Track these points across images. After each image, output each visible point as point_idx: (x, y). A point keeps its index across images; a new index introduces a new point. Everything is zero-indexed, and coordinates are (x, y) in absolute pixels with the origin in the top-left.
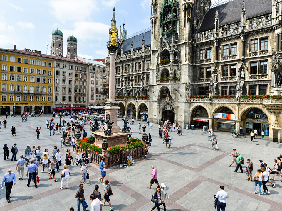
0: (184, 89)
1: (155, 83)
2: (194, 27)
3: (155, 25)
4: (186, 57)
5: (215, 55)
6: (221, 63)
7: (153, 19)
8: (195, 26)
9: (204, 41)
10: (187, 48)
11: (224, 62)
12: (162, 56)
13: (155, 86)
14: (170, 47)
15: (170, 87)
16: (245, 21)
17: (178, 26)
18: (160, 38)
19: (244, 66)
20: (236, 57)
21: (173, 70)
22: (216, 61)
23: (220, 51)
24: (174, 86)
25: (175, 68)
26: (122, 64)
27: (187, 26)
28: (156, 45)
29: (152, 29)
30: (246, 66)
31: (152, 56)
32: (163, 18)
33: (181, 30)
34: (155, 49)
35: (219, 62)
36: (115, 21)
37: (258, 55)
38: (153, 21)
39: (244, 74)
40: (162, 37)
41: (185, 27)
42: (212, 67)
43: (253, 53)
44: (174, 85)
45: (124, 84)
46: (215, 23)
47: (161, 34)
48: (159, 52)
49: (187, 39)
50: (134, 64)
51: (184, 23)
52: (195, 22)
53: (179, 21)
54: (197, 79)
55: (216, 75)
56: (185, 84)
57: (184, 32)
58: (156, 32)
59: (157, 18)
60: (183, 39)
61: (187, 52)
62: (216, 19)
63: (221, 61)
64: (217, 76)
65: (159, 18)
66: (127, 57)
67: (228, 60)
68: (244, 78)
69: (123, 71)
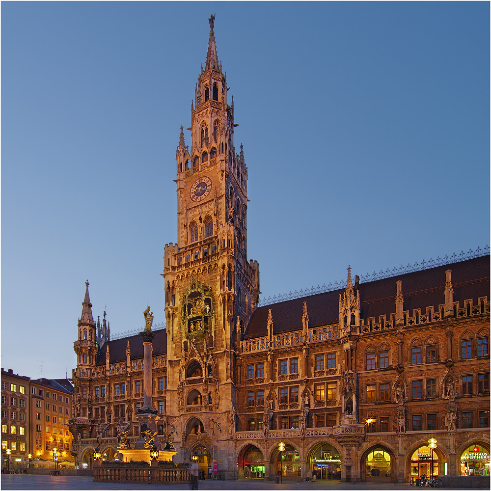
0: (226, 420)
1: (177, 413)
2: (237, 331)
3: (173, 320)
4: (227, 372)
5: (269, 373)
6: (278, 384)
7: (170, 310)
8: (238, 329)
9: (253, 351)
10: (229, 360)
11: (282, 384)
12: (188, 368)
13: (177, 418)
14: (202, 357)
15: (203, 418)
16: (307, 329)
17: (213, 326)
18: (183, 341)
19: (308, 389)
20: (297, 377)
21: (208, 393)
22: (271, 381)
23: (277, 368)
24: (210, 417)
25: (211, 389)
26: (108, 382)
27: (228, 327)
28: (175, 352)
29: (169, 326)
30: (311, 390)
31: (169, 370)
32: (188, 310)
33: (218, 332)
34: (175, 358)
35: (274, 383)
36: (90, 306)
37: (325, 376)
38: (169, 314)
39: (309, 400)
40: (186, 340)
41: (224, 328)
42: (266, 391)
43: (319, 372)
44: (209, 415)
45: (113, 418)
46: (268, 328)
47: (184, 335)
48: (183, 363)
49: (228, 347)
50: (134, 383)
51: (222, 322)
52: (238, 323)
53: (214, 319)
54: (245, 408)
55: (272, 401)
56: (226, 413)
57: (224, 336)
58: (175, 332)
59: (176, 309)
60: (222, 346)
61: (229, 366)
62: (270, 322)
63: (277, 381)
64: (273, 403)
65: (180, 310)
66: (118, 369)
67: (287, 381)
68: (308, 405)
69: (110, 394)
